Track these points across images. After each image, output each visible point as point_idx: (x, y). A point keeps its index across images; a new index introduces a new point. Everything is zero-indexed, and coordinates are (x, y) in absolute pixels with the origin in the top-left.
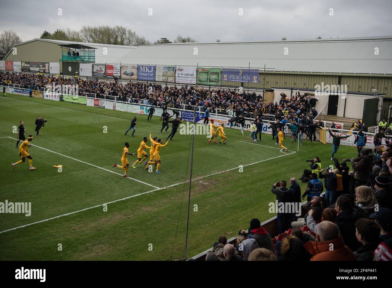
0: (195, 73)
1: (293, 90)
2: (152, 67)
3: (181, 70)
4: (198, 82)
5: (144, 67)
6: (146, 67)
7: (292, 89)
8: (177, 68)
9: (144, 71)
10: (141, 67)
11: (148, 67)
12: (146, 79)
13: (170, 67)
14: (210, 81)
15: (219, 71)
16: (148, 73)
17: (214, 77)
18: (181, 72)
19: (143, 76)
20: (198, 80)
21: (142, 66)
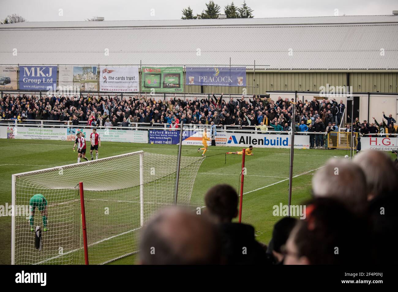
0: (137, 76)
1: (298, 94)
2: (51, 69)
3: (110, 72)
4: (143, 89)
5: (33, 69)
6: (38, 69)
7: (296, 92)
8: (102, 69)
9: (33, 75)
10: (26, 69)
11: (41, 68)
12: (37, 87)
13: (87, 68)
14: (165, 87)
15: (180, 72)
16: (41, 77)
17: (171, 80)
18: (111, 75)
19: (30, 84)
20: (143, 85)
21: (29, 68)
